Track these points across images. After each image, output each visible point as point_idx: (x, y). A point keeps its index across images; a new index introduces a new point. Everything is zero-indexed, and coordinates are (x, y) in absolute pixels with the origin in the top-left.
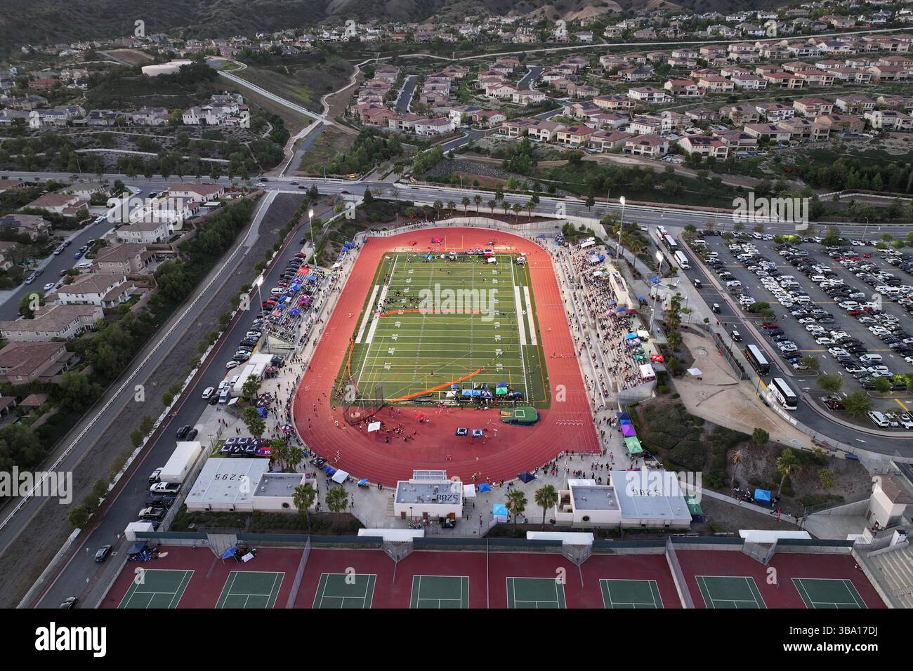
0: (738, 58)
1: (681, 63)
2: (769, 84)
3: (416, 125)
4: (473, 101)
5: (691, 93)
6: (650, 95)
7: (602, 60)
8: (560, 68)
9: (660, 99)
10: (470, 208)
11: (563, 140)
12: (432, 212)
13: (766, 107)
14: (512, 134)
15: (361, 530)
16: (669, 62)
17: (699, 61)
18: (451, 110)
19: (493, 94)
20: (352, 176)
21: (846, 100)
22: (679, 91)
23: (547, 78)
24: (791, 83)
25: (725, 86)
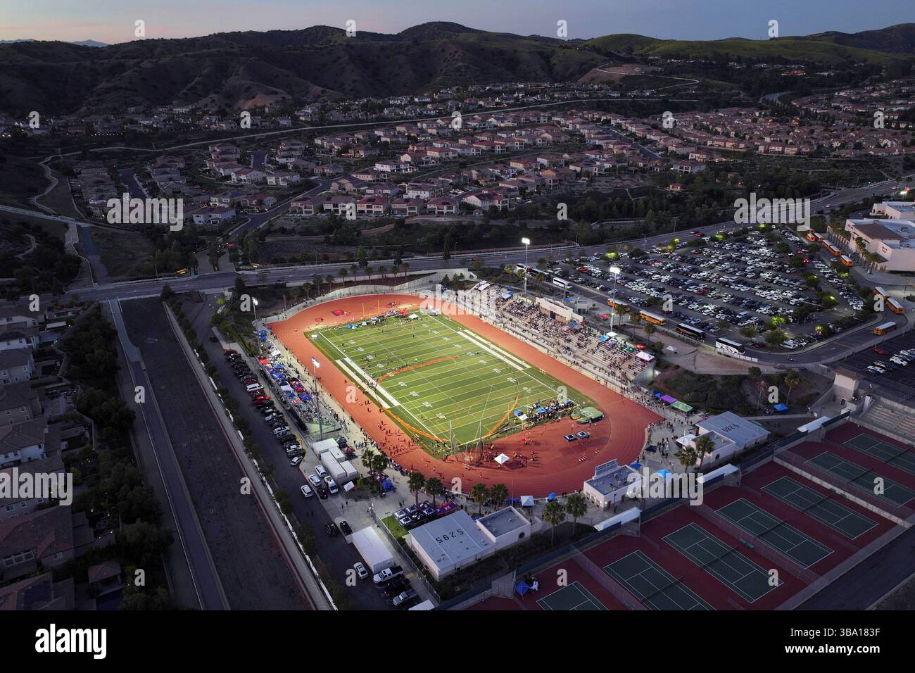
0: (438, 133)
1: (394, 139)
2: (483, 151)
3: (194, 216)
4: (222, 188)
5: (427, 163)
6: (398, 167)
7: (318, 142)
8: (287, 151)
9: (406, 170)
10: (347, 279)
11: (363, 211)
12: (313, 289)
13: (496, 168)
14: (306, 212)
15: (595, 527)
16: (383, 139)
17: (409, 137)
18: (212, 198)
19: (241, 180)
20: (183, 272)
21: (545, 158)
22: (416, 162)
23: (282, 161)
24: (498, 149)
25: (451, 155)
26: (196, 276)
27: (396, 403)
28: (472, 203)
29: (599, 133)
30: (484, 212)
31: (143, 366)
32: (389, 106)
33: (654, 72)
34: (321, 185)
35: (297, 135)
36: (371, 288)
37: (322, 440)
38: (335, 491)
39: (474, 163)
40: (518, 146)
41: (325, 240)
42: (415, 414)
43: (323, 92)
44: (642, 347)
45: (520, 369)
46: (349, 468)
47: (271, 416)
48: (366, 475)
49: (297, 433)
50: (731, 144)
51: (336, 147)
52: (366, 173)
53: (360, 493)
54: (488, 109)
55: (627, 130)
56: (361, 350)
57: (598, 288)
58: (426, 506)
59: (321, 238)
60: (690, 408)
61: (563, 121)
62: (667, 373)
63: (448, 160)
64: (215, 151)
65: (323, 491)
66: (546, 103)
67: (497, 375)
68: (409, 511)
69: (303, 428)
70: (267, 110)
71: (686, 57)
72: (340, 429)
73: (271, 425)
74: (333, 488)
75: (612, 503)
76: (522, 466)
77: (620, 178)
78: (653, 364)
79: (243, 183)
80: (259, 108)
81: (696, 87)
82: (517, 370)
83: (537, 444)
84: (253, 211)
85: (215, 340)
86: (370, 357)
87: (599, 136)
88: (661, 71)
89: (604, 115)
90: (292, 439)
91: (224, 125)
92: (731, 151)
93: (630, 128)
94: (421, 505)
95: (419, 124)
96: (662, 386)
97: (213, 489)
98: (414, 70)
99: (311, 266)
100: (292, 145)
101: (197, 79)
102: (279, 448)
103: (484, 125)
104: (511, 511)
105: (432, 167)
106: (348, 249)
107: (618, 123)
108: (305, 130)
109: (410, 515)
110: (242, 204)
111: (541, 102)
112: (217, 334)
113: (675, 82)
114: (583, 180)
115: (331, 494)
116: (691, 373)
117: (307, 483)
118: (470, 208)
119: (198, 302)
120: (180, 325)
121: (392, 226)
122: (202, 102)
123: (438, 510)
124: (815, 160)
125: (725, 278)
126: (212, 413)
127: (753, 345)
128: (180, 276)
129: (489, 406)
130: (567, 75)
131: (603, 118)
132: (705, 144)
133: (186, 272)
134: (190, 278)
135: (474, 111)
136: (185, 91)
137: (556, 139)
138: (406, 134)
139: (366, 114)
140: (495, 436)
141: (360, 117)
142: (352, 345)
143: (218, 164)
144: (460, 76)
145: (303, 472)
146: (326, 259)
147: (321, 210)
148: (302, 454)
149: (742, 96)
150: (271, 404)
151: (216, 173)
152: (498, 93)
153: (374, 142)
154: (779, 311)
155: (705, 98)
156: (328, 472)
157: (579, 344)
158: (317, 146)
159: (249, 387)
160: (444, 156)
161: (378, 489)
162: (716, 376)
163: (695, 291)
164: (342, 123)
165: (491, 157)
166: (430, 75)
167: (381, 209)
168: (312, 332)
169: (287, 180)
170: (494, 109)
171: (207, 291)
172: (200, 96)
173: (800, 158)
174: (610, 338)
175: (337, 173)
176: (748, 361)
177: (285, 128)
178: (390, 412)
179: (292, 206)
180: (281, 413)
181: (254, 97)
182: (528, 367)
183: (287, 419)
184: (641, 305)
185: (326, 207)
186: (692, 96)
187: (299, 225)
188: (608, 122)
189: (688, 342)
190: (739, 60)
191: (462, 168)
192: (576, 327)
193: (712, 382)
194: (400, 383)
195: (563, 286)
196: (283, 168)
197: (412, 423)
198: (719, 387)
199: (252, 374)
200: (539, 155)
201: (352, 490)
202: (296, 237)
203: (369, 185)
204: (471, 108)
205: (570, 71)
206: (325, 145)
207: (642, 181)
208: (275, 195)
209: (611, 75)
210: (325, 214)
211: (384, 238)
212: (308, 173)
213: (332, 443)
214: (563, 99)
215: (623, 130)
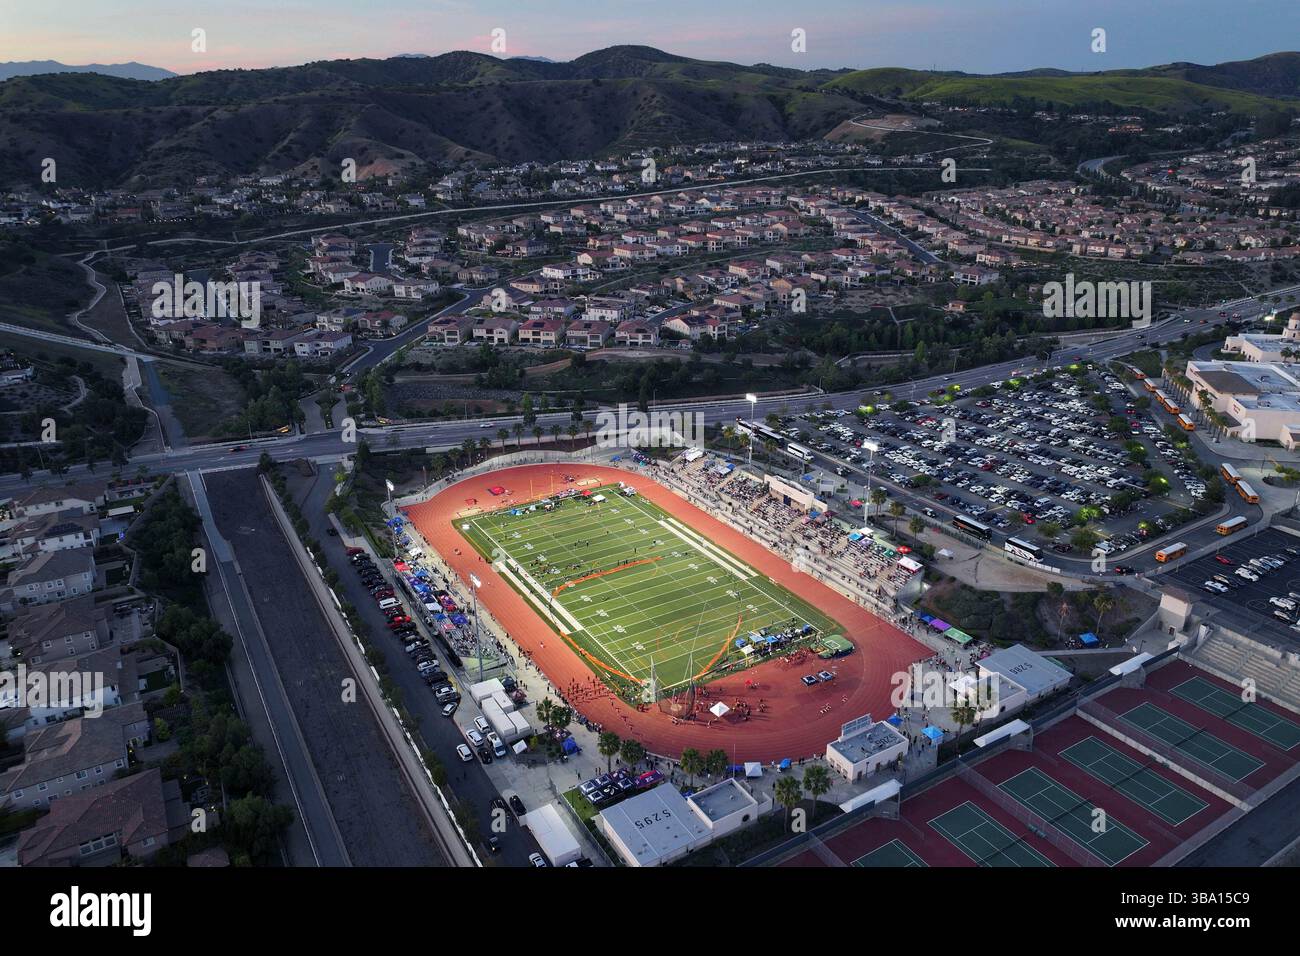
0: (628, 220)
1: (568, 229)
2: (691, 249)
3: (296, 345)
4: (333, 301)
5: (614, 265)
6: (574, 272)
7: (462, 231)
8: (420, 245)
9: (585, 276)
10: (508, 442)
11: (527, 340)
12: (461, 456)
13: (710, 275)
14: (450, 340)
15: (842, 806)
16: (553, 229)
17: (588, 226)
18: (318, 317)
19: (358, 289)
20: (284, 430)
21: (778, 260)
22: (600, 265)
23: (414, 261)
24: (712, 246)
25: (647, 255)
26: (303, 436)
27: (579, 627)
28: (677, 329)
29: (852, 223)
30: (694, 342)
31: (238, 569)
32: (561, 177)
33: (929, 128)
34: (468, 296)
35: (433, 221)
36: (540, 454)
37: (482, 681)
38: (502, 753)
39: (678, 266)
40: (740, 241)
41: (476, 383)
42: (603, 642)
43: (468, 154)
44: (906, 550)
45: (743, 577)
46: (520, 722)
47: (413, 645)
48: (542, 731)
49: (448, 670)
50: (1035, 241)
51: (488, 241)
52: (531, 281)
53: (535, 756)
54: (697, 183)
55: (890, 216)
56: (529, 547)
57: (848, 459)
58: (621, 776)
59: (471, 378)
60: (968, 638)
61: (802, 203)
62: (940, 588)
63: (643, 262)
64: (320, 245)
65: (485, 753)
66: (779, 174)
67: (713, 586)
68: (599, 782)
69: (456, 663)
70: (390, 182)
71: (976, 104)
72: (505, 665)
73: (414, 658)
74: (499, 749)
75: (864, 773)
76: (747, 720)
77: (880, 291)
78: (921, 575)
79: (360, 293)
80: (379, 179)
81: (988, 149)
82: (737, 578)
83: (766, 687)
84: (376, 337)
85: (334, 533)
86: (542, 559)
87: (853, 227)
88: (940, 126)
89: (859, 193)
90: (442, 679)
91: (331, 207)
92: (1035, 251)
93: (895, 215)
94: (615, 775)
95: (602, 206)
96: (933, 606)
97: (340, 746)
98: (595, 122)
99: (459, 422)
100: (428, 236)
101: (292, 136)
102: (425, 690)
103: (693, 208)
104: (732, 784)
105: (621, 272)
106: (508, 395)
107: (879, 206)
108: (445, 214)
109: (601, 788)
110: (360, 326)
111: (772, 173)
112: (337, 524)
113: (959, 142)
114: (830, 294)
115: (497, 757)
116: (971, 589)
117: (464, 741)
118: (673, 337)
119: (309, 476)
120: (286, 510)
121: (567, 363)
122: (300, 168)
123: (638, 782)
124: (1150, 267)
125: (1021, 446)
126: (333, 638)
127: (1055, 548)
128: (281, 435)
129: (701, 632)
130: (808, 130)
131: (858, 198)
132: (999, 239)
133: (289, 430)
134: (295, 439)
135: (677, 186)
136: (275, 152)
137: (792, 232)
138: (585, 222)
139: (529, 190)
140: (710, 676)
141: (521, 195)
142: (517, 540)
143: (325, 266)
144: (659, 131)
145: (458, 725)
146: (479, 412)
147: (470, 337)
148: (456, 699)
149: (1052, 163)
150: (413, 628)
151: (322, 279)
152: (712, 158)
153: (540, 233)
154: (1091, 497)
155: (1001, 165)
156: (491, 726)
157: (821, 543)
158: (460, 238)
159: (382, 602)
160: (637, 256)
161: (558, 750)
162: (1003, 593)
163: (980, 465)
164: (496, 203)
165: (703, 258)
166: (617, 129)
167: (552, 337)
168: (462, 520)
169: (421, 291)
170: (707, 183)
171: (320, 460)
172: (297, 160)
173: (1129, 263)
174: (864, 536)
175: (490, 280)
176: (1047, 572)
177: (417, 210)
178: (570, 639)
179: (430, 331)
180: (427, 641)
181: (371, 162)
182: (754, 574)
183: (436, 650)
184: (906, 485)
185: (477, 333)
186: (981, 163)
187: (440, 358)
188: (864, 204)
189: (968, 542)
190: (1049, 108)
191: (663, 274)
192: (819, 519)
193: (998, 603)
194: (582, 597)
195: (801, 455)
196: (415, 271)
197: (601, 656)
198: (1008, 609)
199: (385, 584)
200: (768, 256)
201: (524, 752)
202: (436, 376)
203: (535, 298)
204: (674, 181)
205: (813, 123)
206: (472, 237)
207: (909, 296)
208: (406, 313)
209: (871, 131)
210: (474, 344)
211: (555, 380)
212: (449, 278)
213: (495, 685)
214: (802, 169)
215: (885, 217)
